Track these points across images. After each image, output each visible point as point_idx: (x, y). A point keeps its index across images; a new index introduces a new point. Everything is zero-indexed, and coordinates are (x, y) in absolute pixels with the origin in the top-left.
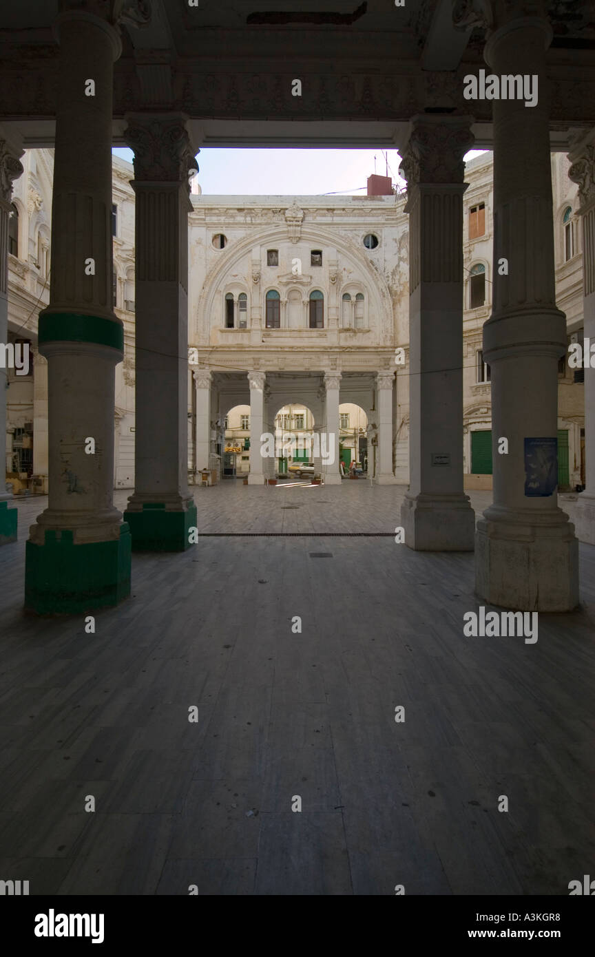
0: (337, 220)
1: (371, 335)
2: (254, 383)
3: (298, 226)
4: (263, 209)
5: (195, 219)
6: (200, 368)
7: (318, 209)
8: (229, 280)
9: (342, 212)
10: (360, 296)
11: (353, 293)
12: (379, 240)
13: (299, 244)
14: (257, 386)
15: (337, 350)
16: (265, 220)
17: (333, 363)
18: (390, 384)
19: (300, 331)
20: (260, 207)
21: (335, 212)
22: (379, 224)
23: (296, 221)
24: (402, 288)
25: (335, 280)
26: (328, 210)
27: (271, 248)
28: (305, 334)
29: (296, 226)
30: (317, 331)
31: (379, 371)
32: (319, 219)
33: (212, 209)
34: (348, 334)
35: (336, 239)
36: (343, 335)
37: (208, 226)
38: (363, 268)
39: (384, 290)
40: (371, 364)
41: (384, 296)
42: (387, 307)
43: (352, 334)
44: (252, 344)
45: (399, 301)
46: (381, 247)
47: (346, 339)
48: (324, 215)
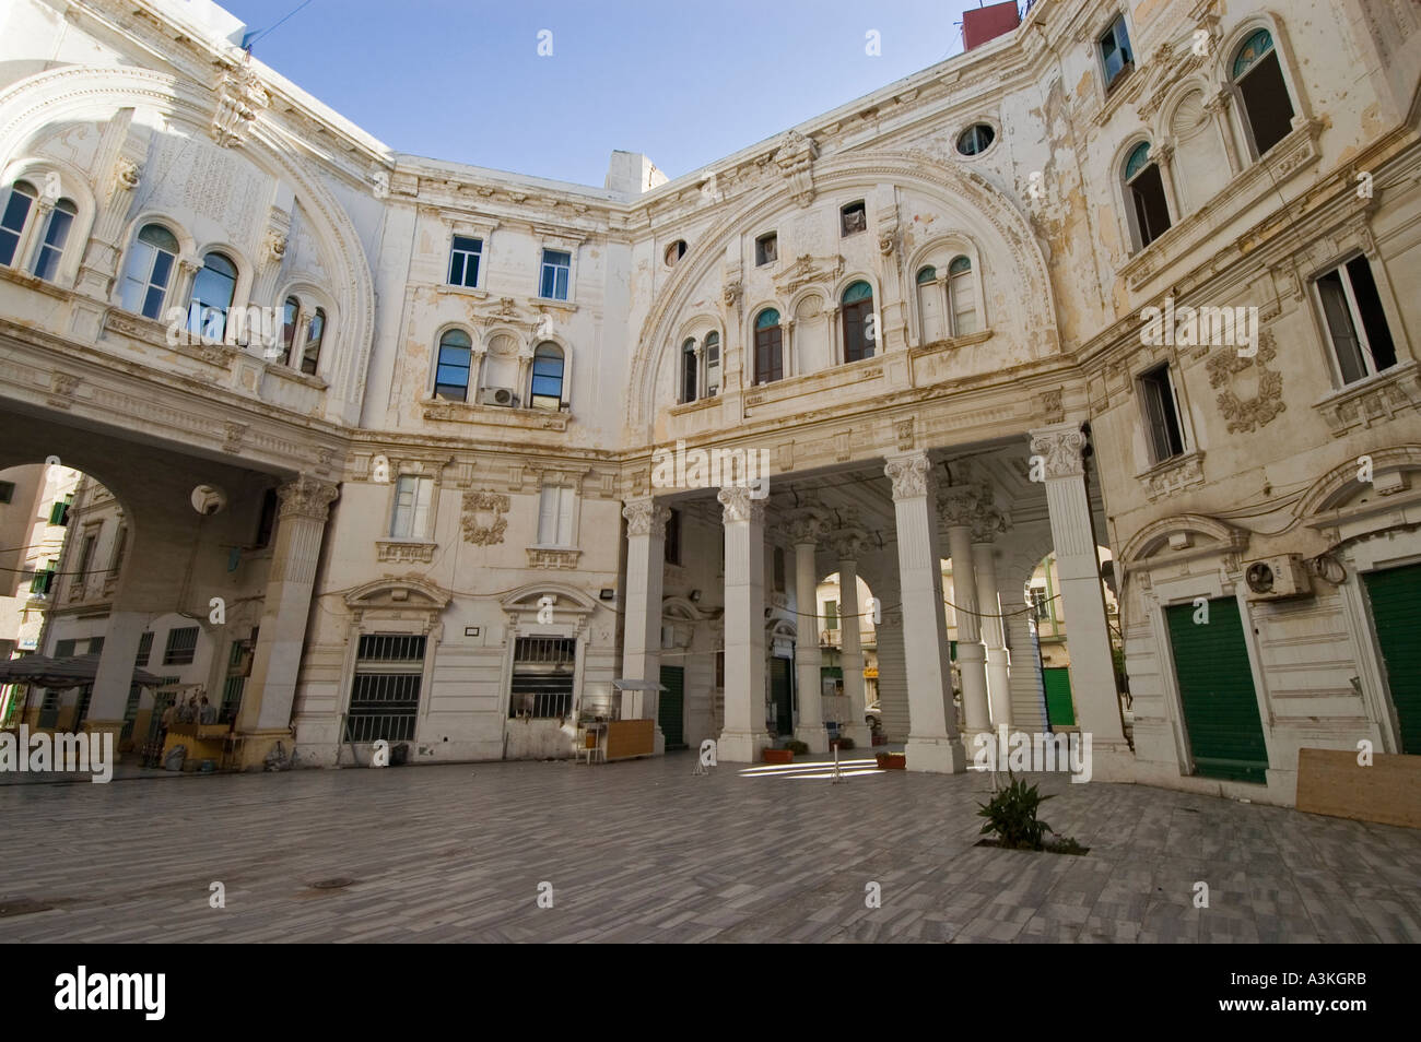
0: (887, 127)
1: (997, 344)
2: (733, 509)
3: (804, 170)
4: (740, 168)
5: (634, 231)
6: (634, 495)
7: (841, 124)
8: (689, 313)
9: (895, 106)
10: (959, 264)
11: (940, 262)
12: (995, 128)
13: (816, 205)
14: (736, 516)
15: (908, 399)
16: (746, 186)
17: (904, 432)
18: (1076, 463)
19: (821, 377)
20: (733, 165)
21: (880, 114)
22: (985, 96)
23: (799, 162)
24: (1067, 208)
25: (893, 245)
26: (864, 114)
27: (761, 230)
28: (833, 381)
29: (800, 171)
30: (860, 367)
31: (1030, 432)
32: (849, 142)
33: (657, 203)
34: (935, 357)
35: (885, 164)
36: (922, 362)
37: (656, 235)
38: (959, 198)
39: (1016, 228)
40: (1005, 416)
41: (1018, 242)
42: (1030, 263)
43: (946, 354)
44: (726, 425)
45: (1067, 240)
46: (1000, 140)
47: (932, 369)
48: (859, 130)
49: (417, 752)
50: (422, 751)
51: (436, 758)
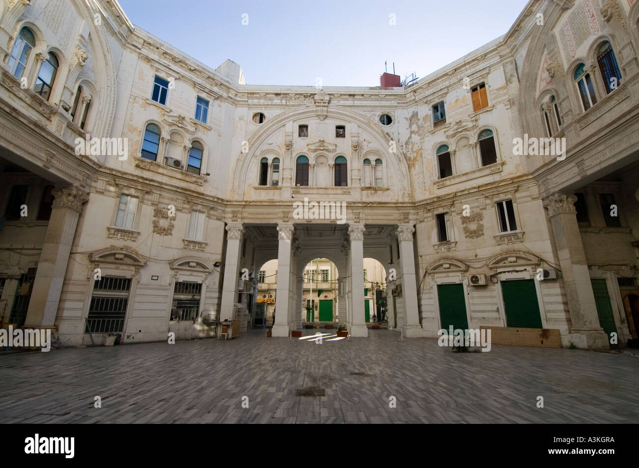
0: (357, 103)
1: (390, 192)
2: (283, 234)
3: (325, 106)
4: (296, 94)
5: (239, 101)
6: (232, 221)
7: (341, 95)
8: (265, 147)
9: (361, 97)
10: (378, 161)
11: (372, 158)
12: (393, 119)
13: (326, 121)
14: (285, 237)
15: (360, 205)
16: (297, 102)
17: (357, 217)
18: (411, 237)
19: (326, 189)
20: (294, 92)
21: (355, 97)
22: (391, 107)
23: (324, 103)
24: (415, 155)
25: (356, 147)
26: (350, 95)
27: (302, 123)
28: (330, 191)
29: (323, 106)
30: (342, 189)
31: (399, 224)
32: (342, 102)
33: (253, 93)
34: (369, 192)
35: (356, 117)
36: (365, 192)
37: (249, 106)
38: (380, 138)
39: (400, 156)
40: (392, 218)
41: (400, 161)
42: (403, 169)
43: (373, 192)
44: (283, 199)
45: (413, 165)
46: (394, 124)
47: (368, 196)
48: (347, 100)
49: (126, 337)
50: (128, 337)
51: (135, 340)
